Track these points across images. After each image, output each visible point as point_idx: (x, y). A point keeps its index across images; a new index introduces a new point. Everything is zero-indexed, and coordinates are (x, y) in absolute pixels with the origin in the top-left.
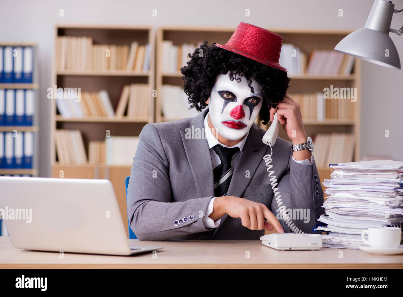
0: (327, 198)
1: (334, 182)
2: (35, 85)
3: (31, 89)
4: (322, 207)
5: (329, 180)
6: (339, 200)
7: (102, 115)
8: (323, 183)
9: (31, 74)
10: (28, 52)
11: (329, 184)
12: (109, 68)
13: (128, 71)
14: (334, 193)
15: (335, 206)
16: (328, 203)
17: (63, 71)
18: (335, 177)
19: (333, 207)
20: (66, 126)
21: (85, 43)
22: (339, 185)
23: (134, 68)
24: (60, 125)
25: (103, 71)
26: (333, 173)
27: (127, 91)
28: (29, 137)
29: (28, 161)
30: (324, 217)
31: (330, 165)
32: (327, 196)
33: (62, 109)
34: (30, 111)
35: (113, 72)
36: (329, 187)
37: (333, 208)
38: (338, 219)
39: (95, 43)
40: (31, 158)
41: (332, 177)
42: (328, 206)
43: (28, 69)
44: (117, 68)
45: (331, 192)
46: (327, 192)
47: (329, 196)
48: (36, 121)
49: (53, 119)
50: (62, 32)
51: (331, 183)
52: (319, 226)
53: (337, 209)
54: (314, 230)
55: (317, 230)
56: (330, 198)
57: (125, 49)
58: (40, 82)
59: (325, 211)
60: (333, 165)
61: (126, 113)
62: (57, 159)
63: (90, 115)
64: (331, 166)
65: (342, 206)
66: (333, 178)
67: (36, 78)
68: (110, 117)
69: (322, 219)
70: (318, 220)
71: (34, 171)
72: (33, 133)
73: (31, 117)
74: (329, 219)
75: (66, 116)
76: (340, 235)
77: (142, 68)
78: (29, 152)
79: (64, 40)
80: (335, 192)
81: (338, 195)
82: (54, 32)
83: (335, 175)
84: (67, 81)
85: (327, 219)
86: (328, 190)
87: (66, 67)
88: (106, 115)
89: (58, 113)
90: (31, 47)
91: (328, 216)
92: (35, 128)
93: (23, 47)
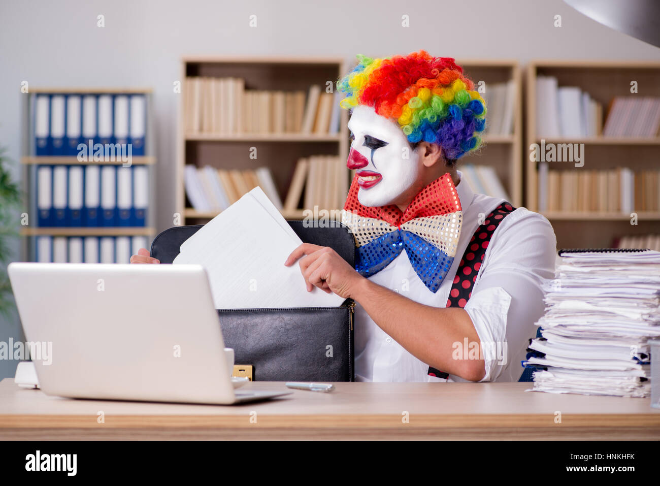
0: (548, 311)
1: (560, 283)
2: (149, 159)
3: (144, 166)
6: (566, 314)
9: (143, 140)
10: (137, 103)
11: (550, 288)
12: (272, 129)
13: (305, 134)
14: (558, 302)
15: (561, 324)
16: (550, 318)
17: (195, 135)
18: (562, 275)
19: (557, 324)
21: (232, 87)
22: (567, 287)
23: (314, 129)
25: (264, 135)
27: (302, 166)
28: (139, 244)
30: (541, 341)
32: (547, 306)
33: (195, 198)
34: (142, 201)
35: (279, 135)
36: (550, 292)
37: (556, 327)
38: (561, 345)
39: (247, 88)
43: (137, 131)
44: (285, 129)
45: (554, 299)
47: (551, 306)
48: (150, 218)
49: (180, 213)
50: (193, 70)
51: (554, 285)
52: (532, 356)
53: (563, 328)
55: (528, 363)
56: (553, 310)
57: (300, 97)
58: (158, 155)
59: (542, 332)
61: (301, 205)
65: (572, 323)
66: (558, 277)
67: (150, 146)
69: (536, 345)
72: (145, 237)
73: (143, 211)
74: (547, 345)
75: (202, 209)
76: (564, 371)
77: (328, 130)
79: (197, 83)
80: (560, 299)
81: (565, 305)
82: (181, 70)
83: (561, 272)
84: (203, 151)
85: (545, 345)
86: (550, 297)
87: (201, 129)
89: (188, 204)
90: (141, 95)
91: (547, 339)
92: (149, 230)
93: (129, 96)
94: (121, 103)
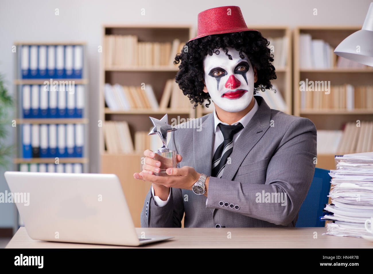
0: (333, 188)
1: (340, 172)
2: (85, 81)
3: (81, 85)
4: (328, 196)
5: (335, 171)
6: (344, 190)
7: (147, 107)
8: (329, 173)
9: (81, 71)
10: (78, 51)
11: (334, 175)
12: (153, 64)
13: (170, 67)
14: (339, 184)
15: (341, 196)
16: (335, 193)
17: (110, 68)
18: (341, 167)
19: (338, 196)
20: (115, 117)
21: (130, 41)
22: (344, 175)
24: (108, 117)
25: (148, 67)
26: (339, 164)
27: (169, 85)
28: (80, 129)
29: (79, 150)
30: (331, 206)
31: (336, 156)
32: (333, 186)
33: (110, 102)
34: (81, 104)
35: (157, 67)
36: (334, 178)
37: (338, 198)
38: (343, 208)
39: (140, 41)
40: (81, 148)
41: (337, 168)
42: (333, 195)
43: (78, 65)
44: (161, 64)
45: (337, 182)
46: (333, 182)
47: (335, 186)
48: (86, 113)
49: (102, 111)
50: (109, 31)
51: (336, 173)
52: (326, 214)
53: (343, 199)
54: (321, 218)
55: (323, 218)
56: (336, 188)
57: (167, 46)
58: (90, 78)
59: (331, 200)
60: (338, 156)
61: (169, 106)
62: (106, 149)
63: (136, 107)
64: (337, 158)
65: (347, 196)
66: (339, 169)
67: (85, 74)
68: (155, 109)
69: (328, 208)
70: (325, 209)
71: (85, 160)
72: (83, 125)
73: (81, 110)
74: (335, 208)
75: (114, 109)
76: (345, 223)
78: (80, 142)
79: (111, 39)
80: (340, 182)
81: (343, 185)
82: (102, 32)
83: (341, 166)
84: (115, 77)
85: (333, 208)
86: (334, 180)
87: (114, 63)
88: (151, 107)
89: (106, 106)
90: (80, 45)
91: (335, 205)
92: (85, 120)
93: (74, 46)
94: (69, 50)
